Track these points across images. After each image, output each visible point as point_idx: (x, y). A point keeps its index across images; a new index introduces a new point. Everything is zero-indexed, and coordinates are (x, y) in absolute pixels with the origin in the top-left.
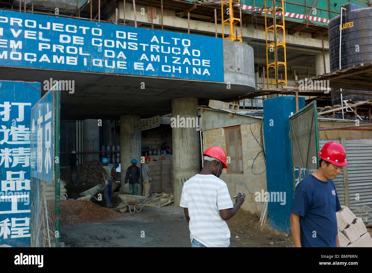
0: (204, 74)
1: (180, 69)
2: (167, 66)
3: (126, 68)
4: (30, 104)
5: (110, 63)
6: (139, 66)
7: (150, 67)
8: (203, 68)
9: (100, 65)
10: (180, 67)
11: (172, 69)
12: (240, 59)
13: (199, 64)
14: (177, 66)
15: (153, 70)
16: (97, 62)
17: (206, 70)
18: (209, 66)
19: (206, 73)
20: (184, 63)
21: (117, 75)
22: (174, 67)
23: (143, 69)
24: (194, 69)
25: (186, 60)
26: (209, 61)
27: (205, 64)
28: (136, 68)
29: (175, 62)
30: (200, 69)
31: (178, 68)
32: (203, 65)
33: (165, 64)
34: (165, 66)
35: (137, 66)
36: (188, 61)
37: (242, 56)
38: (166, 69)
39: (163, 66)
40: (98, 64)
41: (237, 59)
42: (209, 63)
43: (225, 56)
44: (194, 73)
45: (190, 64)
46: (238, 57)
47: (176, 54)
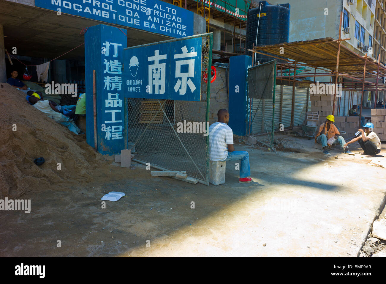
1: (170, 30)
2: (163, 27)
3: (139, 25)
4: (121, 45)
5: (130, 20)
6: (147, 25)
7: (153, 26)
8: (183, 31)
9: (124, 20)
10: (170, 29)
11: (166, 29)
12: (202, 27)
13: (181, 28)
14: (169, 27)
15: (155, 29)
16: (122, 18)
17: (184, 32)
18: (186, 30)
19: (184, 34)
20: (172, 26)
21: (134, 29)
22: (167, 28)
23: (149, 27)
24: (178, 31)
25: (174, 24)
26: (186, 27)
27: (184, 28)
28: (145, 26)
29: (167, 24)
30: (181, 31)
31: (169, 29)
32: (183, 29)
33: (162, 25)
34: (162, 26)
35: (146, 24)
36: (175, 25)
37: (203, 26)
38: (163, 28)
39: (161, 27)
40: (122, 20)
41: (200, 28)
42: (186, 28)
43: (195, 24)
44: (178, 34)
45: (176, 27)
46: (200, 26)
47: (168, 19)
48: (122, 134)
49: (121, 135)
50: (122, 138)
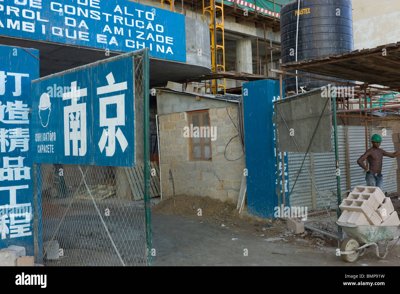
0: (167, 52)
1: (144, 45)
2: (131, 41)
3: (88, 40)
4: (27, 75)
5: (71, 34)
6: (102, 39)
7: (114, 41)
8: (166, 46)
9: (61, 34)
10: (144, 43)
11: (136, 44)
12: (200, 38)
13: (163, 42)
14: (141, 42)
15: (117, 45)
16: (57, 31)
17: (169, 48)
18: (172, 44)
19: (170, 51)
20: (148, 39)
21: (79, 47)
22: (137, 42)
23: (106, 42)
24: (158, 46)
25: (150, 36)
26: (172, 38)
27: (168, 41)
28: (98, 41)
29: (138, 37)
30: (163, 47)
31: (142, 44)
32: (167, 42)
33: (129, 38)
34: (129, 40)
35: (100, 38)
36: (152, 37)
37: (202, 36)
38: (130, 44)
39: (127, 41)
40: (58, 33)
41: (198, 38)
42: (172, 41)
43: (187, 34)
44: (158, 51)
45: (153, 40)
46: (199, 35)
47: (139, 28)
48: (30, 227)
49: (28, 229)
50: (30, 234)
